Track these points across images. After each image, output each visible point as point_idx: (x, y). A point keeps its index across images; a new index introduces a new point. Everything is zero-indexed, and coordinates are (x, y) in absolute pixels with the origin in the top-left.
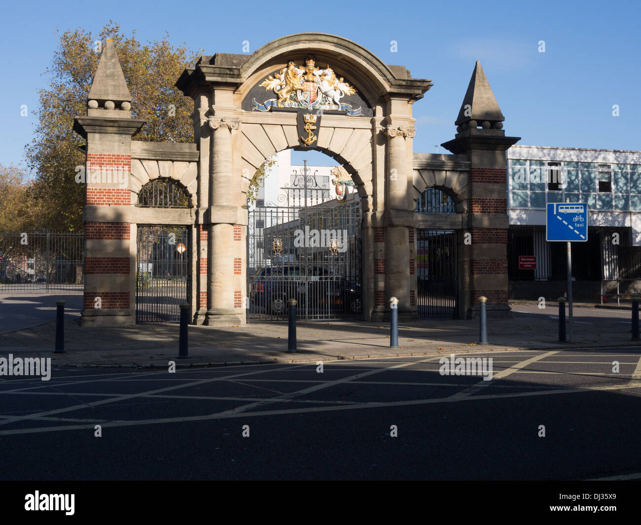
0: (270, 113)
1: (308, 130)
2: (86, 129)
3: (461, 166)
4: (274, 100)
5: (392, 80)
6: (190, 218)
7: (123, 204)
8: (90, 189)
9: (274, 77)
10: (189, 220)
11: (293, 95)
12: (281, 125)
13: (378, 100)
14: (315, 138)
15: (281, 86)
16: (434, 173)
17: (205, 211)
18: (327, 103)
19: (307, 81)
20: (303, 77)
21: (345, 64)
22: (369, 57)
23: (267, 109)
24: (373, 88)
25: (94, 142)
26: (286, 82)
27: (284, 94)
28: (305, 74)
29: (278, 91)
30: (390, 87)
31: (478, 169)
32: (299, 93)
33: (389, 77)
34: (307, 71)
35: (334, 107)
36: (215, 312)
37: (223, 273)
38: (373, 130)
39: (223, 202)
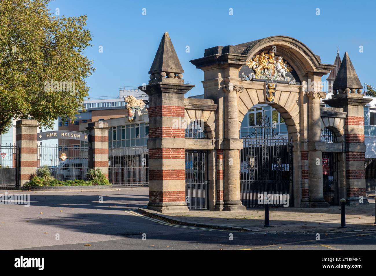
0: (251, 82)
1: (270, 92)
2: (163, 90)
3: (342, 115)
4: (253, 74)
5: (318, 65)
6: (212, 145)
7: (181, 137)
8: (164, 128)
9: (253, 60)
10: (211, 147)
11: (262, 71)
12: (256, 89)
13: (305, 75)
14: (273, 98)
15: (256, 66)
16: (328, 119)
17: (222, 141)
18: (279, 76)
19: (271, 63)
20: (268, 60)
21: (290, 54)
22: (307, 51)
23: (250, 79)
24: (303, 68)
25: (166, 98)
26: (259, 63)
27: (258, 70)
28: (269, 58)
29: (255, 68)
30: (316, 69)
31: (351, 117)
32: (266, 70)
33: (317, 63)
34: (270, 57)
35: (282, 79)
36: (231, 203)
37: (236, 180)
38: (300, 93)
39: (235, 137)
